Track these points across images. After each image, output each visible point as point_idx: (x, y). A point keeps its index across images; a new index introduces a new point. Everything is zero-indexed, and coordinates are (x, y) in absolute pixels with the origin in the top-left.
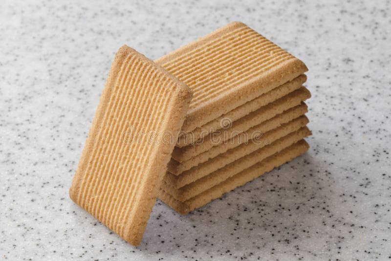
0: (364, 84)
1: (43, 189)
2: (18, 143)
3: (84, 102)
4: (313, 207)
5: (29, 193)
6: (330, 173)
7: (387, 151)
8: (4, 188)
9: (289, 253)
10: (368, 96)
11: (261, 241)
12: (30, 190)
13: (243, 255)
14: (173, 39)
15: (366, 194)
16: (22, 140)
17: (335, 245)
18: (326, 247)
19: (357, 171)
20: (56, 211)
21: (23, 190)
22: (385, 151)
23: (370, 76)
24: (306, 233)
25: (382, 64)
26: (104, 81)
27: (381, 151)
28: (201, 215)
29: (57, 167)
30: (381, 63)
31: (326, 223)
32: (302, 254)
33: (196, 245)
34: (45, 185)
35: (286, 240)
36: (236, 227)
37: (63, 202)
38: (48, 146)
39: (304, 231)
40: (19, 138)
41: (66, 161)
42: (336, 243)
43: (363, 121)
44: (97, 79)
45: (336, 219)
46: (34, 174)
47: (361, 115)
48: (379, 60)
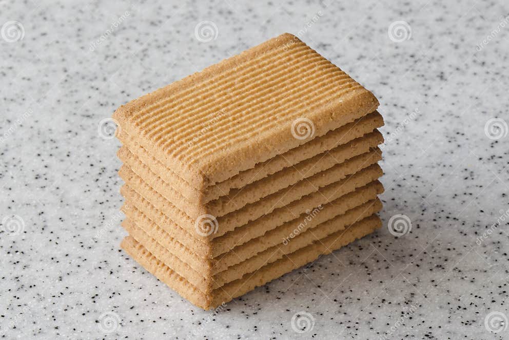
0: (366, 67)
1: (97, 304)
2: (15, 262)
3: (54, 189)
4: (435, 220)
5: (84, 314)
6: (418, 177)
7: (461, 132)
8: (48, 319)
9: (455, 279)
10: (383, 78)
11: (411, 277)
12: (83, 311)
13: (404, 299)
14: (93, 84)
15: (481, 186)
16: (17, 257)
17: (496, 252)
18: (489, 258)
19: (447, 164)
20: (137, 324)
21: (75, 314)
22: (458, 133)
23: (364, 55)
24: (452, 252)
25: (367, 38)
26: (53, 157)
27: (453, 134)
28: (314, 271)
29: (90, 274)
30: (364, 37)
31: (465, 232)
32: (469, 275)
33: (341, 306)
34: (96, 299)
35: (437, 266)
36: (367, 271)
37: (136, 311)
38: (58, 254)
39: (449, 249)
40: (11, 255)
41: (95, 263)
42: (496, 251)
43: (403, 107)
44: (42, 157)
45: (472, 225)
46: (69, 290)
47: (395, 102)
48: (358, 35)
